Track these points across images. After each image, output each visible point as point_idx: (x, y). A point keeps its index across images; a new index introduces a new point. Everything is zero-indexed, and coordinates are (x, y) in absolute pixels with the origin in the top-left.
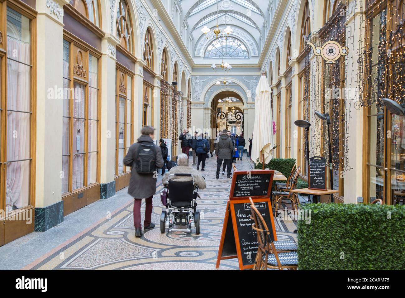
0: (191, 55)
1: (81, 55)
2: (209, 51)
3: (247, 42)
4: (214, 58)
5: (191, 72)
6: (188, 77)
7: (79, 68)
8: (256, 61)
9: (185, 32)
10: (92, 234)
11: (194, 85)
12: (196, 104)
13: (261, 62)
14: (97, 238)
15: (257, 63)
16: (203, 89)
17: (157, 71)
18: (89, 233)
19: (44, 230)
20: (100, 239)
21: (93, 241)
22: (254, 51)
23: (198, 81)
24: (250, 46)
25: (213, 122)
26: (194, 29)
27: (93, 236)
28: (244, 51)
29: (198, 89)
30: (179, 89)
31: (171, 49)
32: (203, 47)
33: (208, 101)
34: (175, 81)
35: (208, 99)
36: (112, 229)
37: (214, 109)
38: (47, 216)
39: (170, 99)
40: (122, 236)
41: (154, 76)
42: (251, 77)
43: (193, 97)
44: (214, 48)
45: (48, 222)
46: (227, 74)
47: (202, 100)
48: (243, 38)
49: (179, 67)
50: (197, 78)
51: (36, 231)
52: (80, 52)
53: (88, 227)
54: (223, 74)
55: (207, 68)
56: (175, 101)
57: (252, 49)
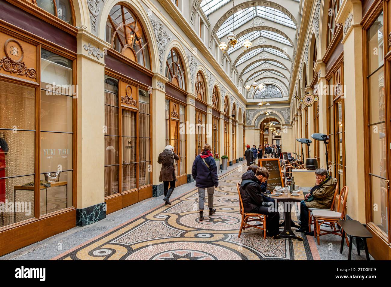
0: (245, 98)
1: (176, 106)
2: (257, 94)
3: (281, 87)
4: (260, 98)
5: (245, 108)
6: (243, 111)
7: (174, 113)
8: (287, 99)
9: (240, 84)
10: (180, 199)
11: (248, 115)
12: (249, 127)
13: (290, 99)
14: (182, 201)
15: (288, 100)
16: (253, 118)
17: (222, 110)
18: (179, 199)
19: (157, 196)
20: (183, 201)
21: (180, 202)
22: (286, 92)
23: (250, 113)
24: (283, 90)
25: (262, 137)
26: (246, 81)
27: (180, 200)
28: (279, 93)
29: (250, 117)
30: (237, 119)
31: (230, 95)
32: (253, 92)
33: (258, 125)
34: (234, 114)
35: (258, 123)
36: (191, 197)
37: (262, 129)
38: (158, 190)
39: (231, 126)
40: (195, 200)
41: (219, 113)
42: (284, 109)
43: (247, 123)
44: (260, 92)
45: (159, 193)
46: (268, 108)
47: (253, 124)
48: (278, 85)
49: (236, 106)
50: (249, 111)
51: (153, 197)
52: (175, 104)
53: (178, 196)
54: (266, 108)
55: (255, 104)
56: (234, 126)
57: (284, 92)
